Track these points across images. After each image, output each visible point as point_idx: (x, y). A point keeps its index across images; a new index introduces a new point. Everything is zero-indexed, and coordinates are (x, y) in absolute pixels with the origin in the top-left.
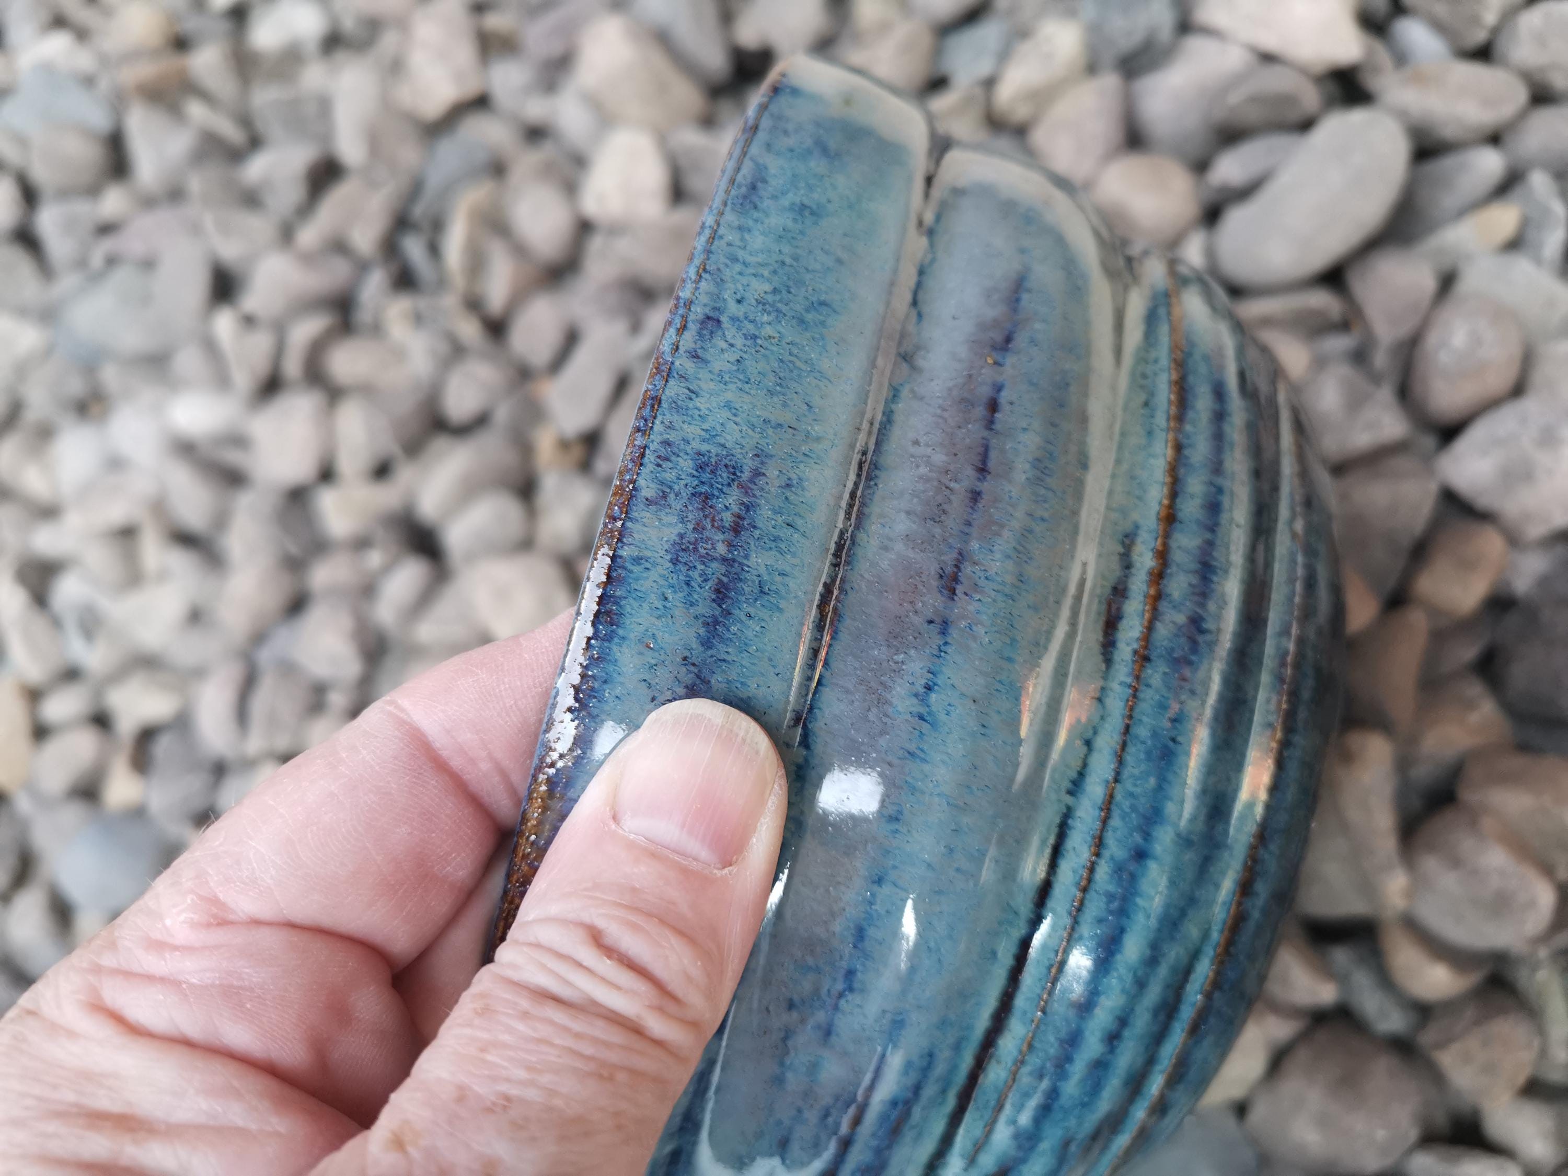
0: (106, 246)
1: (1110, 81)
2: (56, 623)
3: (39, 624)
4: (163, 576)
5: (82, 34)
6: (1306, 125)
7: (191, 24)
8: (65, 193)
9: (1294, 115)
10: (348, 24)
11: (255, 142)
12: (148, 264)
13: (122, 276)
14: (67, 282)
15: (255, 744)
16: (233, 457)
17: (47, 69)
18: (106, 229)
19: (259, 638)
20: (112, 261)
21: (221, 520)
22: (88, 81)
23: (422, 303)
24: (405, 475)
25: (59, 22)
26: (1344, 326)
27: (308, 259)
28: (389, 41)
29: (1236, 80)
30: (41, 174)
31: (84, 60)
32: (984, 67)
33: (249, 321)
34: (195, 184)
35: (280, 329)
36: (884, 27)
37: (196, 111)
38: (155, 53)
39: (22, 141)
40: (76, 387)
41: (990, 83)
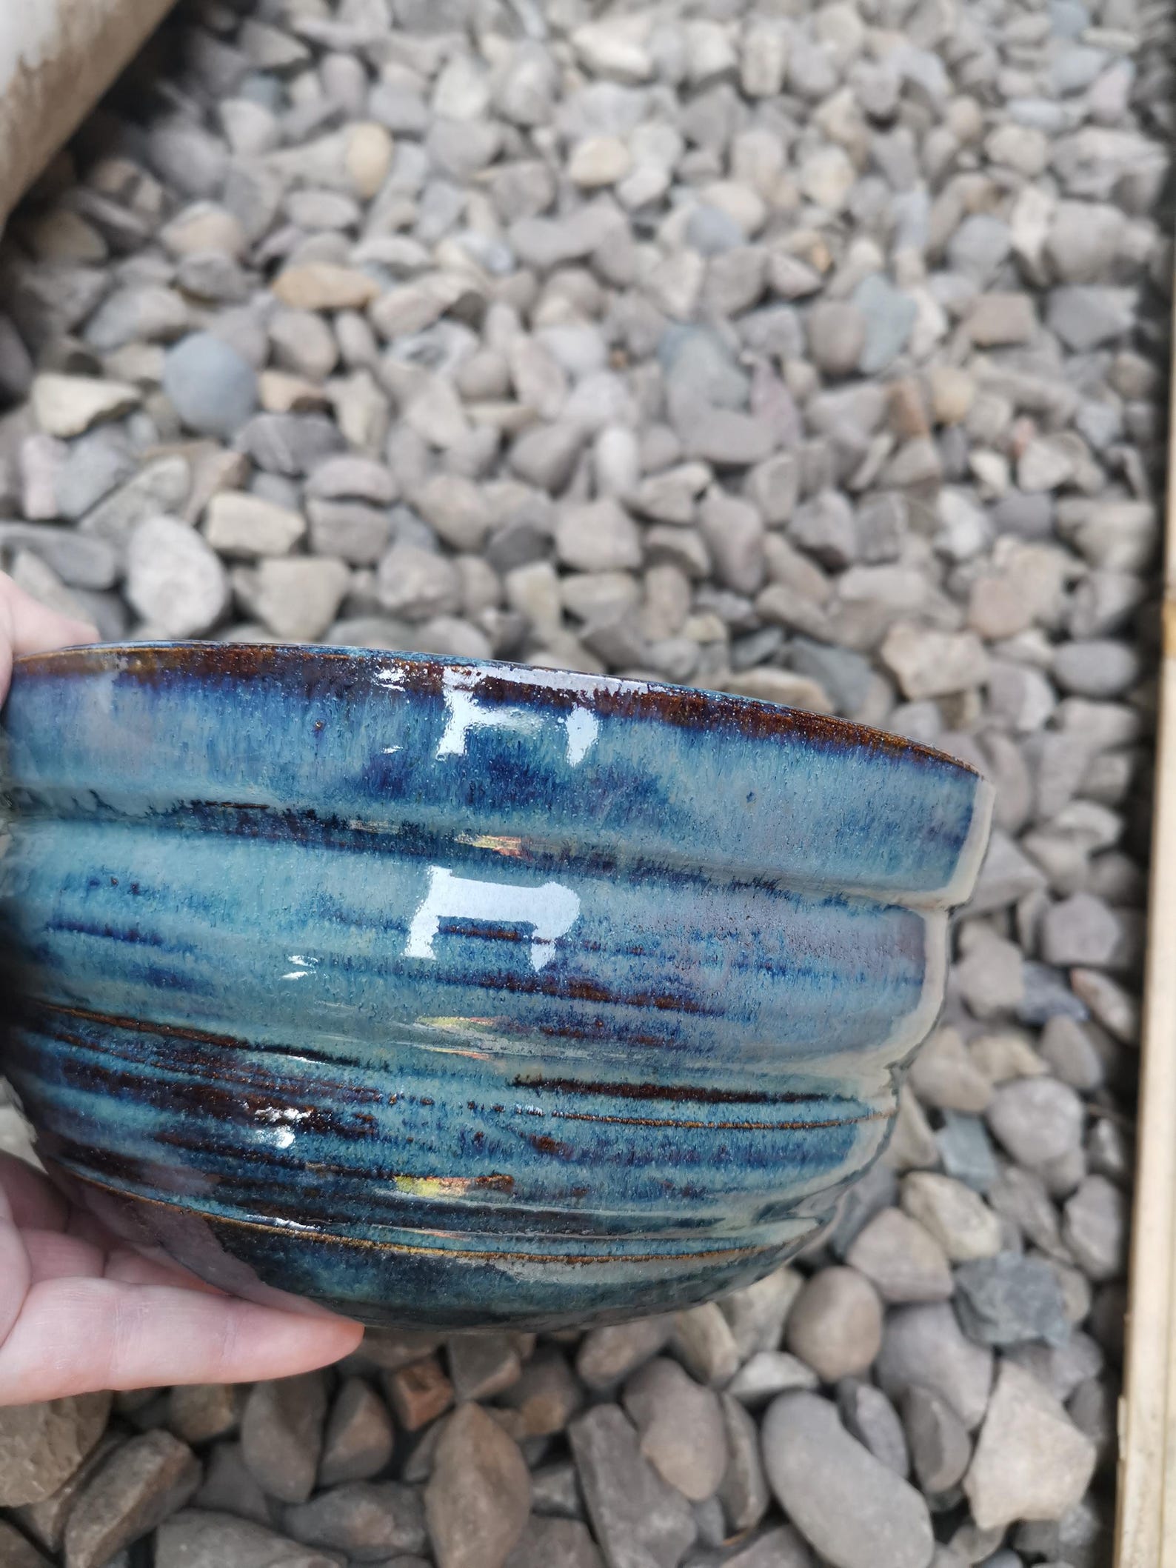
0: (764, 367)
1: (946, 1285)
2: (428, 327)
3: (428, 313)
4: (472, 423)
5: (945, 341)
6: (914, 1479)
7: (957, 438)
8: (806, 329)
9: (921, 1467)
10: (964, 572)
11: (854, 496)
12: (747, 406)
13: (737, 383)
14: (730, 334)
15: (319, 510)
16: (580, 483)
17: (913, 314)
18: (777, 364)
19: (415, 511)
20: (749, 371)
21: (521, 476)
22: (905, 348)
23: (721, 650)
24: (567, 640)
25: (954, 320)
26: (731, 1531)
27: (756, 548)
28: (950, 614)
29: (952, 1408)
30: (822, 311)
31: (922, 344)
32: (952, 1163)
33: (700, 496)
34: (818, 446)
35: (693, 525)
36: (983, 1067)
37: (883, 443)
38: (930, 406)
39: (848, 296)
40: (638, 342)
41: (939, 1169)
